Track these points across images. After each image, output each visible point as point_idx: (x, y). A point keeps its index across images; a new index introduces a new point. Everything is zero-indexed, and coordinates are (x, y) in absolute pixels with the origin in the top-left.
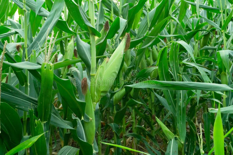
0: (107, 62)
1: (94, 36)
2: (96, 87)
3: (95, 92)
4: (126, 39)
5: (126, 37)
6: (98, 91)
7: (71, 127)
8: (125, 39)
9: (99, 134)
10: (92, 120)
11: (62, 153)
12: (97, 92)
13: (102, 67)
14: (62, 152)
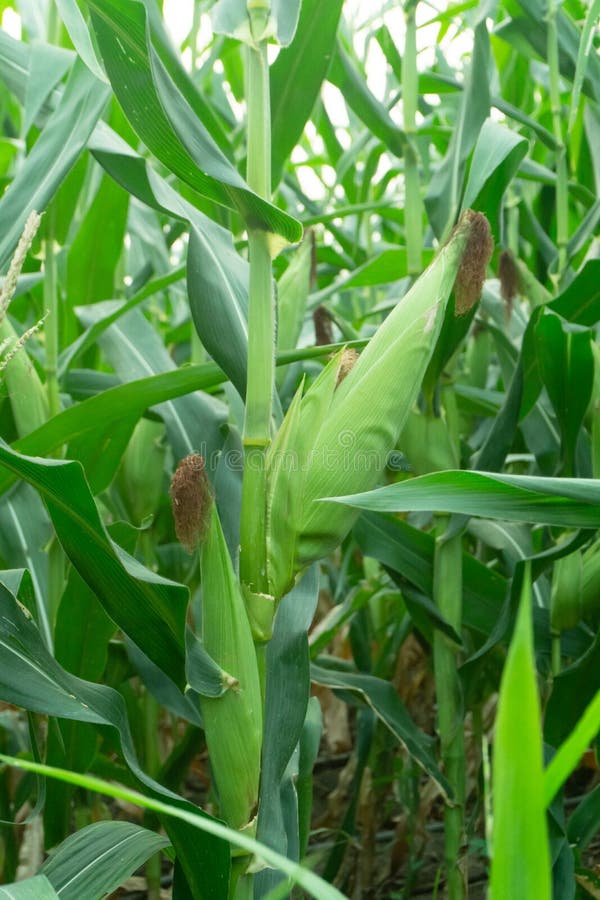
0: (342, 376)
1: (260, 232)
2: (270, 510)
3: (269, 539)
4: (463, 246)
5: (461, 236)
6: (282, 531)
7: (94, 714)
8: (456, 246)
9: (448, 801)
10: (236, 684)
11: (75, 853)
12: (277, 538)
13: (314, 398)
14: (75, 848)
